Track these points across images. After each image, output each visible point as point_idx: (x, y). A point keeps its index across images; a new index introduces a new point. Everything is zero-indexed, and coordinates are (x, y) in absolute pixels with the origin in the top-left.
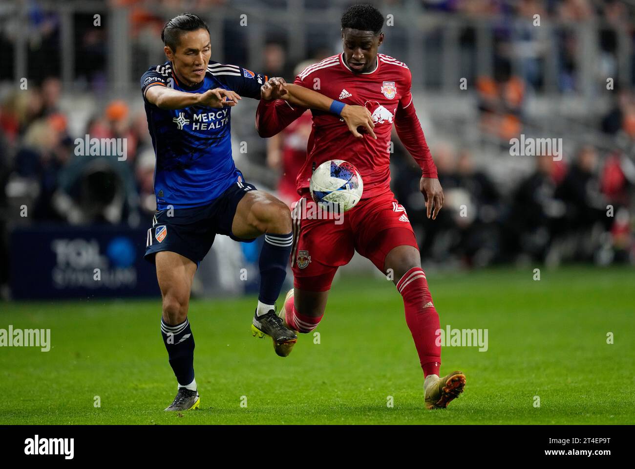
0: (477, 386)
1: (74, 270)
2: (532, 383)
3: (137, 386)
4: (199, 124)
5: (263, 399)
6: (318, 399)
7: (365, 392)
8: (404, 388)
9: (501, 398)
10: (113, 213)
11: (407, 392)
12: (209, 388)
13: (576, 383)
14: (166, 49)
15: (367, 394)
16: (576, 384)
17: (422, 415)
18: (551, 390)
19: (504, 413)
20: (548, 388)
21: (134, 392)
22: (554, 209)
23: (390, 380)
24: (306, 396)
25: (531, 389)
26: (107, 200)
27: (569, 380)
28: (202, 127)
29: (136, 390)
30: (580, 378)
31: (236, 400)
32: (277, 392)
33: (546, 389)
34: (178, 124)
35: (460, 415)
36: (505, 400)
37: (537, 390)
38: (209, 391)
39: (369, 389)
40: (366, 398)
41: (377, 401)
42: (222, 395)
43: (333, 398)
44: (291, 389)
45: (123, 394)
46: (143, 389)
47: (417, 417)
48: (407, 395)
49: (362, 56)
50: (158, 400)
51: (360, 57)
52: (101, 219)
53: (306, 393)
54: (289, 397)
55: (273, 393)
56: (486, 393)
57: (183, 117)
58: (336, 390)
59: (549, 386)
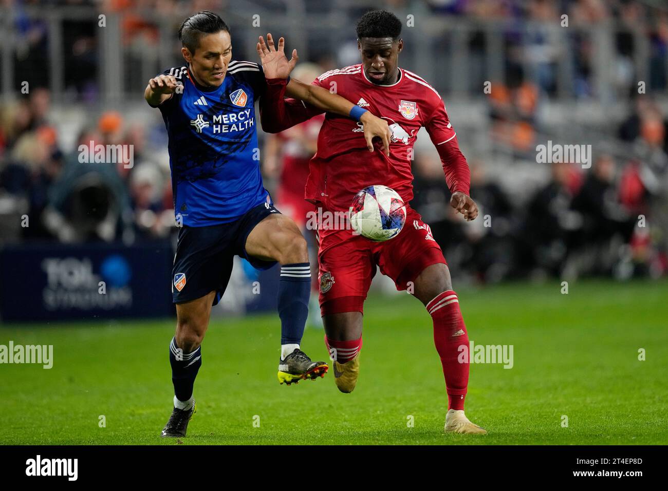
0: (492, 407)
1: (66, 290)
2: (549, 404)
3: (133, 411)
4: (219, 126)
5: (266, 424)
6: (324, 423)
7: (373, 416)
8: (415, 411)
9: (517, 420)
10: (107, 230)
11: (419, 415)
12: (209, 413)
13: (595, 403)
14: (184, 50)
15: (376, 417)
16: (596, 405)
17: (434, 439)
18: (569, 411)
19: (521, 436)
20: (566, 409)
21: (131, 418)
22: (571, 221)
23: (400, 402)
24: (312, 420)
25: (548, 411)
26: (100, 216)
27: (588, 400)
28: (223, 129)
29: (133, 415)
30: (600, 398)
31: (239, 425)
32: (281, 416)
33: (564, 410)
34: (196, 126)
35: (474, 439)
36: (521, 422)
37: (554, 411)
38: (209, 416)
39: (378, 412)
40: (375, 422)
41: (386, 424)
42: (223, 420)
43: (340, 421)
44: (295, 414)
45: (119, 420)
46: (140, 415)
47: (429, 441)
48: (418, 418)
49: (381, 65)
50: (156, 427)
51: (379, 65)
52: (94, 236)
53: (311, 417)
54: (294, 422)
55: (277, 417)
56: (501, 415)
57: (202, 120)
58: (343, 414)
59: (567, 407)
